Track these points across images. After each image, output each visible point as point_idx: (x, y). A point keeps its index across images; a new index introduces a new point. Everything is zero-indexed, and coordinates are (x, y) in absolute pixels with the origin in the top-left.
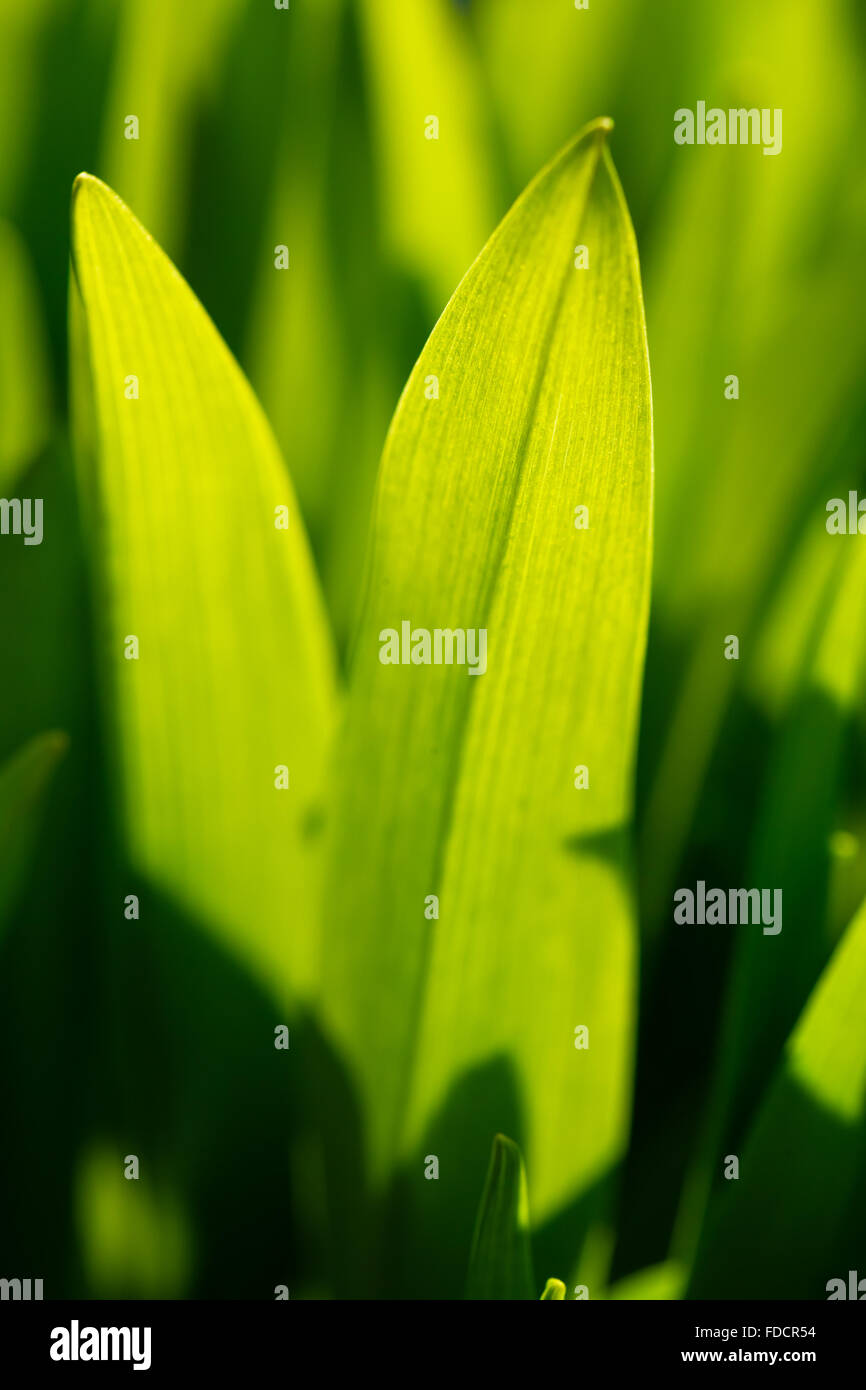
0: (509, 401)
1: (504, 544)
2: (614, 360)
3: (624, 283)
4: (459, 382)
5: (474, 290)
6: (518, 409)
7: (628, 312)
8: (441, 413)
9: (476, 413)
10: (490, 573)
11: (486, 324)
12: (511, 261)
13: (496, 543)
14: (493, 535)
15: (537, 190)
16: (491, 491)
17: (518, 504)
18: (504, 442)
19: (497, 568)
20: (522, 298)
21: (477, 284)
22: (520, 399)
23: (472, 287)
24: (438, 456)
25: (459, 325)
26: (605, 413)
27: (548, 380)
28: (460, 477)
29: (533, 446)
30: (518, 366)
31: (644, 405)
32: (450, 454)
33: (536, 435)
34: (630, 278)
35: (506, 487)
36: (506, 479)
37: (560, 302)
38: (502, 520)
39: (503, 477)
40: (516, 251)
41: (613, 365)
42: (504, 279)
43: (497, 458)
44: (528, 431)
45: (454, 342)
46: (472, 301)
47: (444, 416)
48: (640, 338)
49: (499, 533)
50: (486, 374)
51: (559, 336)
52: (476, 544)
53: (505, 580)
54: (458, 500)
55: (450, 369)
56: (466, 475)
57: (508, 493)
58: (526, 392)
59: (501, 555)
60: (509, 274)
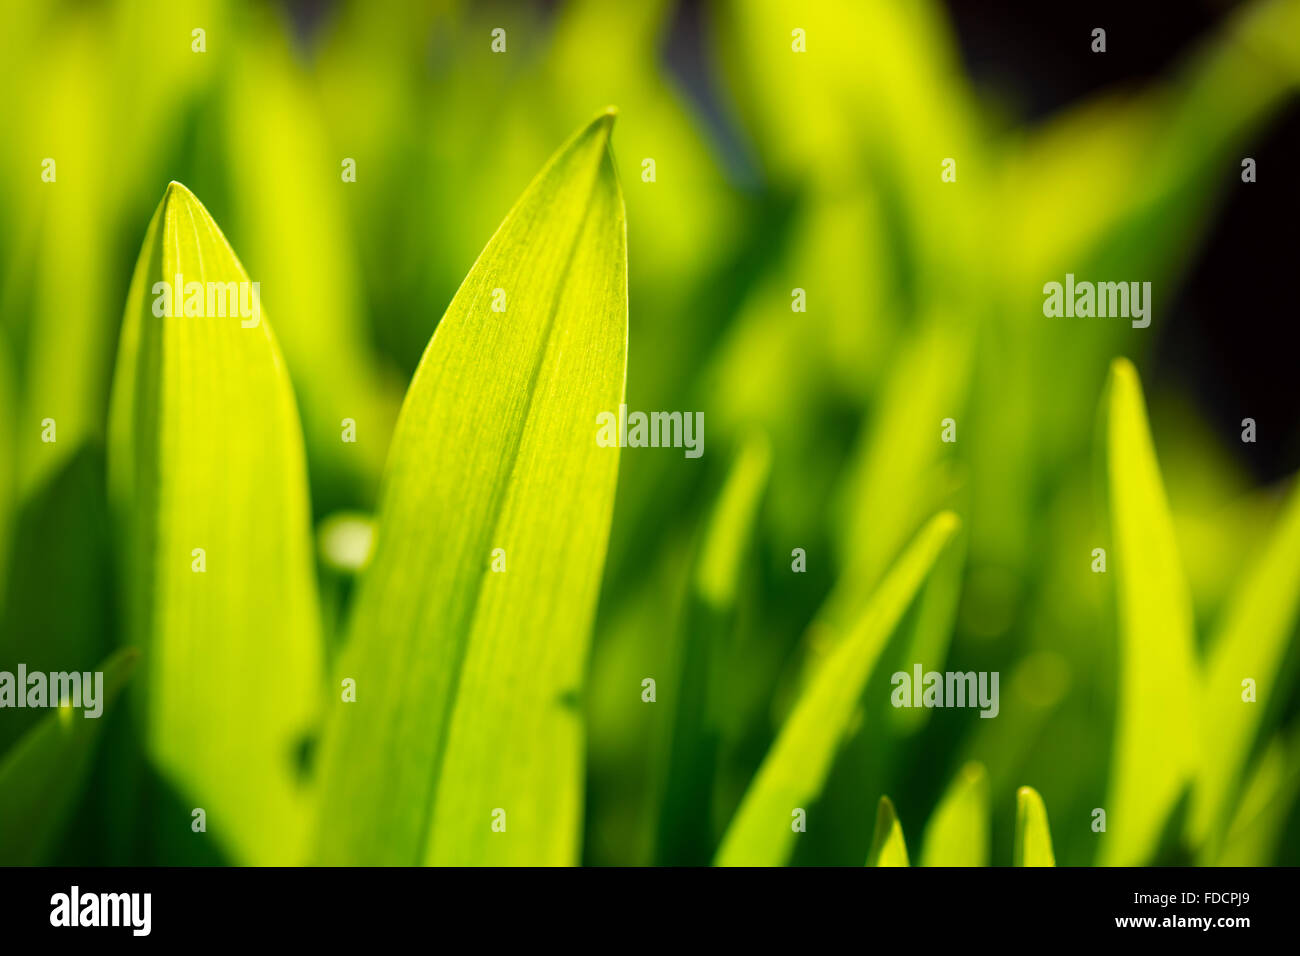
0: (523, 341)
1: (514, 458)
2: (605, 306)
3: (616, 242)
4: (478, 332)
5: (496, 255)
6: (531, 347)
7: (617, 265)
8: (461, 359)
9: (493, 354)
10: (500, 484)
11: (505, 281)
12: (530, 227)
13: (507, 459)
14: (504, 451)
15: (553, 168)
16: (503, 417)
17: (527, 424)
18: (517, 375)
19: (507, 479)
20: (540, 253)
21: (498, 250)
22: (533, 338)
23: (493, 253)
24: (457, 396)
25: (481, 285)
26: (596, 349)
27: (558, 319)
28: (475, 410)
29: (543, 375)
30: (534, 310)
31: (622, 346)
32: (466, 394)
33: (545, 366)
34: (620, 239)
35: (517, 413)
36: (517, 406)
37: (572, 255)
38: (514, 439)
39: (515, 404)
40: (534, 217)
41: (604, 311)
42: (523, 242)
43: (509, 389)
44: (540, 361)
45: (475, 300)
46: (493, 265)
47: (463, 361)
48: (624, 288)
49: (510, 451)
50: (503, 322)
51: (569, 283)
52: (488, 463)
53: (512, 489)
54: (473, 430)
55: (471, 322)
56: (481, 408)
57: (519, 416)
58: (538, 330)
59: (511, 468)
60: (528, 239)
